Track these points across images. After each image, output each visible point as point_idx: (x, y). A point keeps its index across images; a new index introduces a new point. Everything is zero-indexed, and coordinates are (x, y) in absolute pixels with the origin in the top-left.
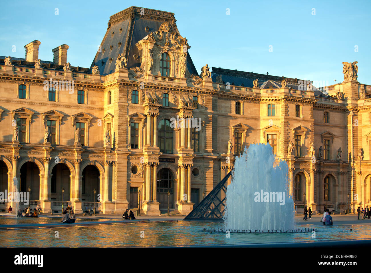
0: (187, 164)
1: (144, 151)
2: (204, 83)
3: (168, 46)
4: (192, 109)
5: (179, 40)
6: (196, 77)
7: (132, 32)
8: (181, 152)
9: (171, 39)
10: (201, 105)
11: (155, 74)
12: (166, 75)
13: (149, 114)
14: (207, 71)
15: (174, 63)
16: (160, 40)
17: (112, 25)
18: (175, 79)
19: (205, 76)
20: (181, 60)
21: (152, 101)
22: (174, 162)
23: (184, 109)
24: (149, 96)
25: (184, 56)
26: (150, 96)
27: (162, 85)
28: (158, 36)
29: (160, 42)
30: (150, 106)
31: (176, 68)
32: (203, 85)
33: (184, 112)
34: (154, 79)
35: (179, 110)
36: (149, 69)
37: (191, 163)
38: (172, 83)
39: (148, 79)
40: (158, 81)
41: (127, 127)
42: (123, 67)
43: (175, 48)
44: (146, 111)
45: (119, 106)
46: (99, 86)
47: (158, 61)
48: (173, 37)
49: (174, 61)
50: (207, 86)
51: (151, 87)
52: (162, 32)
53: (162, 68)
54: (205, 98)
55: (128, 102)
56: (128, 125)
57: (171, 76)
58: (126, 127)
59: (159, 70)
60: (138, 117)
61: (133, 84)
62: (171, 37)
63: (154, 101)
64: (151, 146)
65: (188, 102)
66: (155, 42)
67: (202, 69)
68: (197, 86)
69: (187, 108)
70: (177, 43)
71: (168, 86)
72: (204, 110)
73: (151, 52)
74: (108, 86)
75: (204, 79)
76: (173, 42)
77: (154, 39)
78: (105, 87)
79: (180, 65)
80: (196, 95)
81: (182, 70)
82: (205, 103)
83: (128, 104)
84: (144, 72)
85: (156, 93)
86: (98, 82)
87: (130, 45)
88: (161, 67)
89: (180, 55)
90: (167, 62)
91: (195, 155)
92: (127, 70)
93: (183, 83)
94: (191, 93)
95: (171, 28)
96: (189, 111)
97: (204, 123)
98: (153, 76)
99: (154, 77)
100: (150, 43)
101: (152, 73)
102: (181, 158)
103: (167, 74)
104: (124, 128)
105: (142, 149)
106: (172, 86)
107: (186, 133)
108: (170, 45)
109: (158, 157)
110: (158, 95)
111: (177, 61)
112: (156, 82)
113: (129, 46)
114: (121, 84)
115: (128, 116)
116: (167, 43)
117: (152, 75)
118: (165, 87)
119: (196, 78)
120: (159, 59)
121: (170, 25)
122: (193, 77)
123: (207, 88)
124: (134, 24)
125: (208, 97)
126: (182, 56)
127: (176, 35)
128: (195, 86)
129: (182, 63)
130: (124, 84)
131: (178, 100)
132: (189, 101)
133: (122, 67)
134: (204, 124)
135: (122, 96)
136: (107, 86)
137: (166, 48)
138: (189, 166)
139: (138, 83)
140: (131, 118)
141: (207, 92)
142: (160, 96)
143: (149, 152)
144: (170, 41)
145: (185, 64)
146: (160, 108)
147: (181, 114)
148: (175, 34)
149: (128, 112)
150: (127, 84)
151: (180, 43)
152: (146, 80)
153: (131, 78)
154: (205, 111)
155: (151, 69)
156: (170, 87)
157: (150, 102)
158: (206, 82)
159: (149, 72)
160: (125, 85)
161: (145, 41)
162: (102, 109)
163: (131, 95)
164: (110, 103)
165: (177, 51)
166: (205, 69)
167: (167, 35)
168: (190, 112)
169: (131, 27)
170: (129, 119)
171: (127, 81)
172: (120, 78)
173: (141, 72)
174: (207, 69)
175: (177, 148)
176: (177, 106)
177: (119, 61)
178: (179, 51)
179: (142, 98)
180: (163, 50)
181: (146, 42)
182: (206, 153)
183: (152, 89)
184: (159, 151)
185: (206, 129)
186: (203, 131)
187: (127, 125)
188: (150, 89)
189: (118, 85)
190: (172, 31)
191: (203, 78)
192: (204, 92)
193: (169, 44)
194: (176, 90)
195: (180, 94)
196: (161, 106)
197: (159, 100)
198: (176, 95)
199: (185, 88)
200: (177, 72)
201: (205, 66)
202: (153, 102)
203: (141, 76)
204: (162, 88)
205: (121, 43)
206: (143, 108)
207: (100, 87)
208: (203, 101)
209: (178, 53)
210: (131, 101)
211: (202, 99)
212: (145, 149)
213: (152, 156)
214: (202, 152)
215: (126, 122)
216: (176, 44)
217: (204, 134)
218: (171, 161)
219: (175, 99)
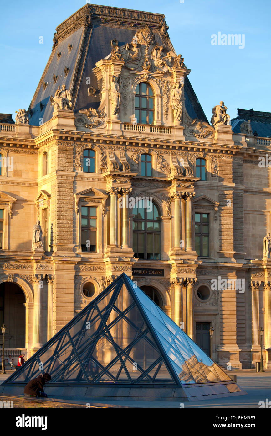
0: (185, 279)
1: (105, 256)
2: (216, 134)
3: (147, 71)
4: (192, 179)
5: (168, 60)
6: (201, 124)
7: (87, 48)
8: (174, 257)
9: (154, 59)
10: (212, 173)
11: (124, 120)
12: (147, 122)
13: (114, 191)
14: (222, 112)
15: (160, 99)
16: (133, 61)
17: (60, 42)
18: (163, 128)
19: (219, 122)
20: (173, 95)
21: (119, 167)
22: (162, 275)
23: (179, 180)
24: (114, 159)
25: (179, 88)
26: (116, 158)
27: (137, 139)
28: (128, 52)
29: (135, 64)
30: (115, 175)
31: (164, 109)
32: (216, 138)
33: (179, 186)
34: (123, 129)
35: (170, 183)
36: (113, 111)
37: (193, 276)
38: (157, 135)
39: (111, 128)
40: (131, 132)
41: (74, 214)
42: (66, 108)
43: (162, 73)
44: (109, 186)
45: (59, 176)
46: (26, 143)
47: (130, 97)
48: (157, 55)
49: (161, 96)
50: (223, 140)
51: (118, 143)
52: (136, 46)
53: (139, 109)
54: (218, 162)
55: (74, 170)
56: (76, 211)
57: (155, 124)
58: (72, 215)
59: (133, 114)
60: (94, 197)
61: (84, 137)
62: (154, 54)
63: (121, 167)
64: (117, 246)
65: (186, 167)
66: (123, 64)
67: (214, 110)
68: (202, 141)
69: (184, 179)
70: (166, 65)
71: (149, 140)
72: (217, 181)
73: (117, 80)
74: (42, 142)
75: (217, 128)
76: (157, 63)
77: (122, 58)
78: (38, 145)
79: (171, 104)
80: (202, 156)
81: (175, 112)
82: (218, 169)
83: (75, 174)
84: (105, 117)
85: (127, 153)
86: (26, 138)
87: (82, 70)
88: (136, 109)
89: (172, 86)
90: (147, 99)
91: (200, 262)
92: (73, 114)
93: (178, 136)
94: (193, 153)
95: (154, 39)
96: (187, 184)
97: (218, 205)
98: (121, 124)
99: (123, 125)
100: (115, 64)
101: (119, 118)
102: (174, 268)
103: (147, 120)
104: (68, 215)
105: (103, 252)
106: (155, 141)
107: (184, 223)
108: (152, 68)
109: (130, 266)
110: (130, 156)
111: (165, 96)
112: (127, 134)
113: (80, 73)
114: (61, 137)
115: (75, 195)
116: (147, 65)
117: (119, 121)
118: (143, 142)
119: (202, 127)
120: (132, 93)
121: (151, 34)
122: (196, 124)
123: (221, 143)
124: (90, 35)
125: (224, 159)
126: (175, 87)
127: (163, 51)
128: (199, 139)
129: (175, 100)
130: (67, 138)
131: (168, 165)
132: (188, 166)
133: (63, 109)
134: (216, 207)
135: (64, 160)
136: (40, 144)
137: (144, 74)
138: (190, 282)
139: (92, 135)
140: (80, 198)
141: (222, 151)
142: (135, 158)
143: (114, 257)
144: (152, 61)
145: (180, 100)
146: (133, 179)
147: (173, 190)
148: (161, 49)
149: (74, 188)
150: (72, 138)
151: (170, 65)
152: (108, 131)
153: (81, 128)
154: (219, 184)
155: (117, 111)
156: (153, 143)
157: (114, 168)
158: (219, 132)
159: (113, 117)
160: (69, 140)
161: (105, 61)
162: (35, 185)
163: (81, 157)
164: (46, 174)
165: (165, 79)
166: (219, 111)
167: (146, 51)
168: (190, 186)
169: (85, 41)
170: (76, 200)
171: (73, 133)
172: (59, 128)
173: (99, 116)
174: (222, 109)
175: (169, 251)
176: (166, 176)
177: (58, 98)
178: (169, 79)
179: (101, 163)
180: (140, 77)
181: (107, 64)
182: (223, 259)
183: (119, 146)
184: (132, 255)
185: (222, 215)
186: (216, 220)
187: (74, 211)
188: (116, 146)
189: (55, 141)
190: (155, 43)
191: (215, 126)
192: (217, 150)
193: (149, 67)
194: (164, 147)
195: (172, 154)
196: (134, 176)
197: (132, 165)
198: (165, 157)
199: (180, 143)
200: (166, 116)
201: (218, 105)
202: (121, 170)
203: (99, 124)
204: (137, 144)
205: (68, 69)
206: (104, 180)
207: (29, 147)
208: (216, 167)
209: (168, 82)
210: (80, 168)
211: (213, 162)
212: (107, 253)
213: (119, 265)
214: (215, 257)
215: (71, 206)
216: (163, 67)
217: (218, 225)
218: (156, 272)
219: (164, 163)
